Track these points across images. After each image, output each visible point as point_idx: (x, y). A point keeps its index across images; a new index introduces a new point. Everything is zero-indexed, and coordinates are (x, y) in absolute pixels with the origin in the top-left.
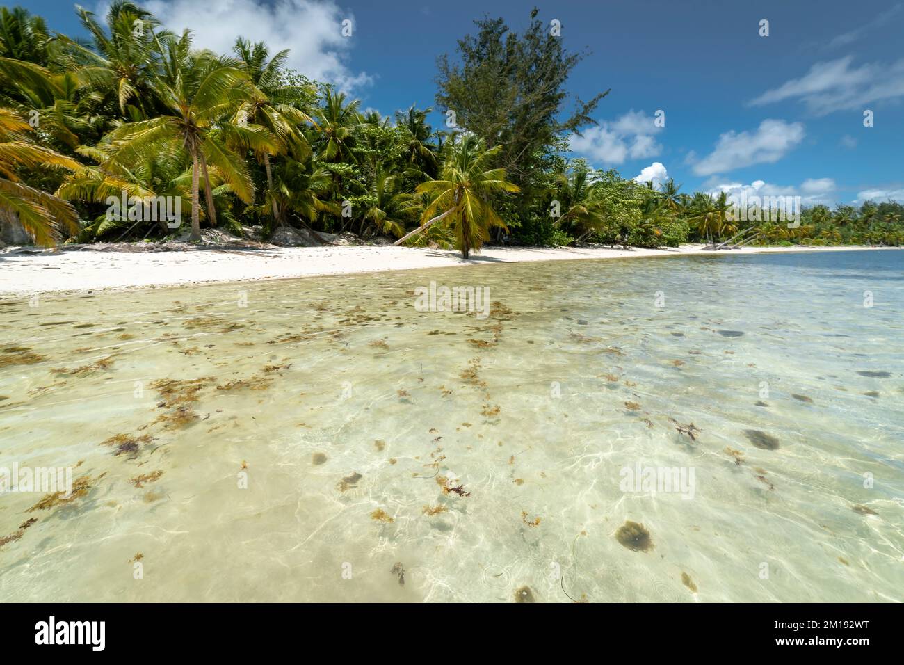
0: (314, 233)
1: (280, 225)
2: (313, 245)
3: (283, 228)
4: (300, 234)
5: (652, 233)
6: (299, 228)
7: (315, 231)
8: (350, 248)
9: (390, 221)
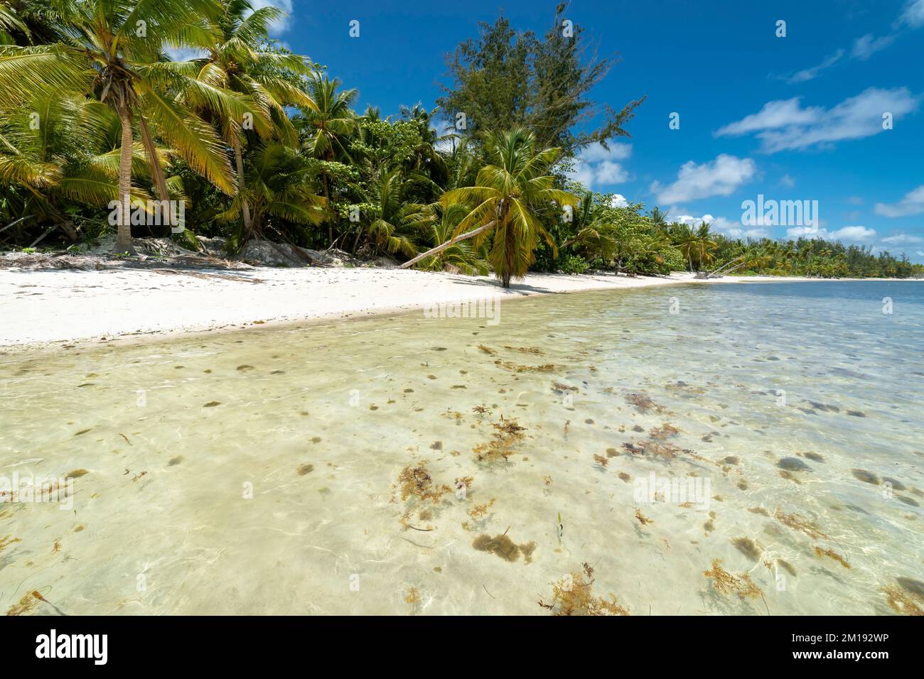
0: (297, 250)
1: (252, 237)
2: (298, 265)
3: (257, 242)
4: (280, 251)
5: (653, 260)
6: (278, 242)
7: (299, 247)
8: (344, 270)
9: (397, 237)
